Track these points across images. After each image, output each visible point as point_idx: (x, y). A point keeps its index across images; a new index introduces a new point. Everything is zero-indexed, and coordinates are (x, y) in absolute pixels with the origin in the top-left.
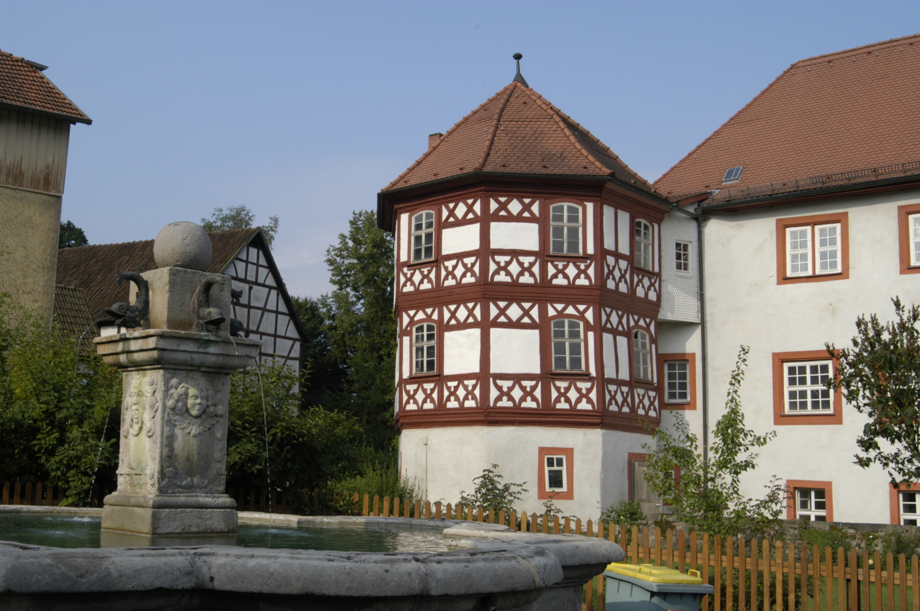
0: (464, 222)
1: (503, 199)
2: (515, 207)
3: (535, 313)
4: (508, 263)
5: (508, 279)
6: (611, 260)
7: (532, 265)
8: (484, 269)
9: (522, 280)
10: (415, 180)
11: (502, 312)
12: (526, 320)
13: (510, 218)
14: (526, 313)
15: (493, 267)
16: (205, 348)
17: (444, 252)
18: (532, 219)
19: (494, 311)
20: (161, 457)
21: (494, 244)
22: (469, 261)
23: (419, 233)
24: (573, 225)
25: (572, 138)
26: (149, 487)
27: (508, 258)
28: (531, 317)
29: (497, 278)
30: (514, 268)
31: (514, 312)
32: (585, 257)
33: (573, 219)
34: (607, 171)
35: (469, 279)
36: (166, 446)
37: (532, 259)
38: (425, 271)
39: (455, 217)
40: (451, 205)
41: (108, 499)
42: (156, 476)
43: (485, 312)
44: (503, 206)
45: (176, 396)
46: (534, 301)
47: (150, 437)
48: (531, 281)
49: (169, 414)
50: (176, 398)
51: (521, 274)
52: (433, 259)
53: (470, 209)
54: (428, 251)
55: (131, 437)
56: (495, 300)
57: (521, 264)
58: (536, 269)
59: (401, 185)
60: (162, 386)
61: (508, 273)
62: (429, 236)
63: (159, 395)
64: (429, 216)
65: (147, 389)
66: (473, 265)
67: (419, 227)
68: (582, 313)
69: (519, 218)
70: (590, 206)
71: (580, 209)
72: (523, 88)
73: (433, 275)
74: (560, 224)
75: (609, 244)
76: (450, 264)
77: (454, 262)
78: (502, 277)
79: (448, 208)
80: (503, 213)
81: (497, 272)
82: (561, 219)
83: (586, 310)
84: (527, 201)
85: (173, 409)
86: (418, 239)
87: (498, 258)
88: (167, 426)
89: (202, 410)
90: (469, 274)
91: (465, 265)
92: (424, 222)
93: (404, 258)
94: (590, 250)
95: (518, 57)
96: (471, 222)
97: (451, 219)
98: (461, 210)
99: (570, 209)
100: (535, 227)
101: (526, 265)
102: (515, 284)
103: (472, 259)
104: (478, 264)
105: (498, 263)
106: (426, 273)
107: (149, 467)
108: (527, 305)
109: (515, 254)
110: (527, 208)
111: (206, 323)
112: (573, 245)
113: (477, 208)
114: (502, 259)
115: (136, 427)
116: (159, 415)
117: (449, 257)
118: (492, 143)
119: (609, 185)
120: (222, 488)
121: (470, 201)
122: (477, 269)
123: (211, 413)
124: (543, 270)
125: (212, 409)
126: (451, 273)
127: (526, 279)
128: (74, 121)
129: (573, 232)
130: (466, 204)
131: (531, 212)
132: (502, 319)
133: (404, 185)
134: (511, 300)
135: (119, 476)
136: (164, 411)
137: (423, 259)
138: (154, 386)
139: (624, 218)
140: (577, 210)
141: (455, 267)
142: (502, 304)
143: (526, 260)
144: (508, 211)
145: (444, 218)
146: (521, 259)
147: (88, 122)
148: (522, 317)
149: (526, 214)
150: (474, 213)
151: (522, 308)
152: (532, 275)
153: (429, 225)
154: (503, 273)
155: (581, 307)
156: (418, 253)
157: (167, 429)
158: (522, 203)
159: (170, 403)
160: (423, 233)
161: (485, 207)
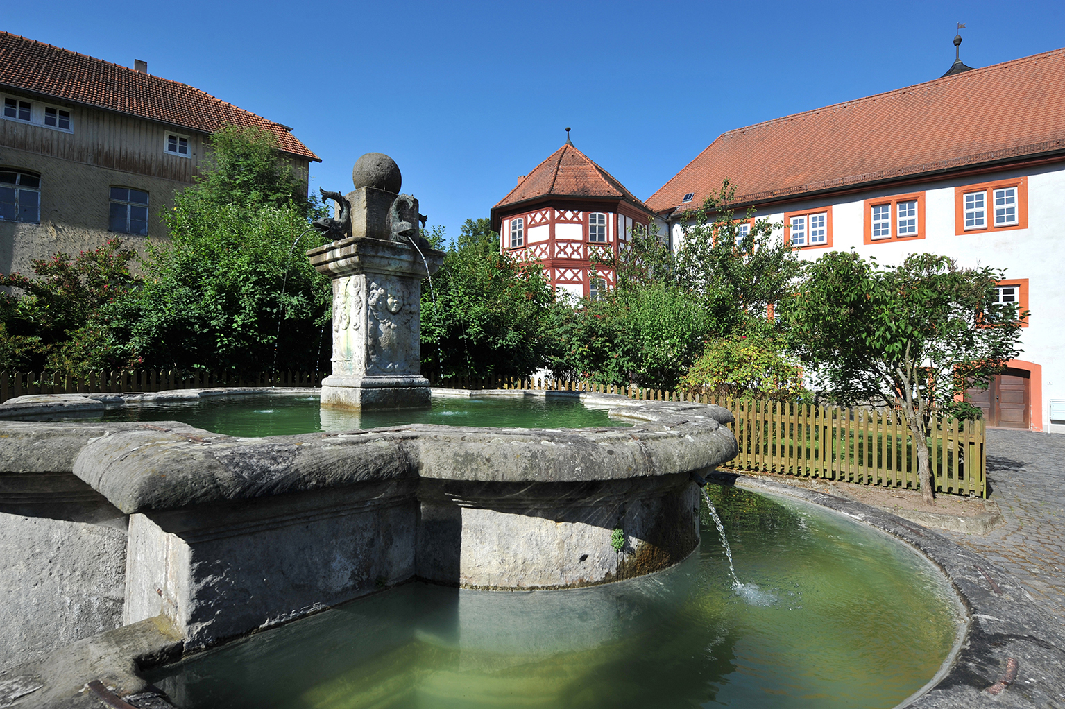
0: (540, 224)
1: (562, 211)
2: (569, 215)
3: (580, 275)
4: (565, 247)
5: (565, 256)
6: (622, 245)
7: (579, 248)
8: (552, 251)
9: (573, 257)
10: (511, 201)
11: (562, 275)
12: (575, 279)
13: (566, 221)
14: (576, 275)
15: (557, 250)
16: (399, 255)
17: (529, 242)
18: (579, 222)
19: (558, 274)
20: (367, 345)
21: (558, 237)
22: (543, 246)
23: (515, 231)
24: (602, 225)
25: (600, 175)
26: (357, 371)
27: (565, 244)
28: (578, 278)
29: (559, 256)
30: (569, 250)
31: (569, 275)
32: (610, 244)
33: (601, 222)
34: (622, 194)
35: (544, 257)
36: (370, 337)
37: (579, 245)
38: (519, 253)
39: (535, 221)
40: (533, 215)
41: (324, 381)
42: (363, 361)
43: (553, 274)
44: (562, 215)
45: (377, 296)
46: (580, 268)
47: (356, 330)
48: (578, 257)
49: (371, 311)
50: (377, 297)
51: (573, 253)
52: (523, 245)
53: (544, 216)
54: (520, 241)
55: (340, 330)
56: (558, 268)
57: (572, 248)
58: (581, 251)
59: (504, 204)
60: (365, 287)
61: (566, 253)
62: (520, 233)
63: (363, 295)
64: (520, 221)
65: (352, 290)
66: (546, 248)
67: (514, 228)
68: (606, 275)
69: (571, 222)
70: (611, 215)
71: (606, 216)
72: (572, 148)
73: (523, 255)
74: (594, 224)
75: (621, 236)
76: (533, 248)
77: (535, 247)
78: (562, 255)
79: (531, 216)
80: (562, 219)
81: (559, 252)
82: (594, 221)
83: (609, 273)
84: (576, 212)
85: (374, 307)
86: (514, 234)
87: (559, 244)
88: (371, 320)
89: (399, 308)
90: (543, 254)
91: (541, 249)
92: (517, 225)
93: (506, 246)
94: (611, 240)
95: (568, 130)
96: (545, 224)
97: (533, 223)
98: (538, 217)
99: (600, 216)
100: (580, 226)
101: (576, 248)
102: (569, 259)
103: (545, 245)
104: (548, 248)
105: (560, 247)
106: (519, 254)
107: (357, 355)
108: (576, 271)
109: (569, 242)
110: (576, 216)
111: (399, 234)
112: (601, 237)
113: (548, 216)
114: (562, 245)
115: (345, 323)
116: (363, 311)
117: (532, 244)
118: (555, 179)
119: (622, 202)
120: (418, 370)
121: (543, 212)
122: (548, 251)
123: (407, 311)
124: (585, 251)
125: (407, 307)
126: (533, 254)
127: (576, 256)
128: (311, 160)
129: (602, 229)
130: (541, 214)
131: (578, 218)
132: (562, 279)
133: (506, 204)
134: (567, 268)
135: (333, 363)
136: (367, 309)
137: (517, 246)
138: (358, 287)
139: (629, 221)
140: (603, 217)
141: (535, 250)
142: (562, 270)
143: (576, 245)
144: (565, 218)
145: (529, 222)
146: (573, 244)
147: (320, 161)
148: (573, 278)
149: (575, 219)
150: (546, 219)
151: (573, 272)
152: (579, 254)
153: (520, 226)
154: (562, 253)
155: (606, 272)
156: (514, 242)
157: (370, 323)
158: (573, 213)
159: (372, 301)
160: (516, 231)
161: (553, 215)
